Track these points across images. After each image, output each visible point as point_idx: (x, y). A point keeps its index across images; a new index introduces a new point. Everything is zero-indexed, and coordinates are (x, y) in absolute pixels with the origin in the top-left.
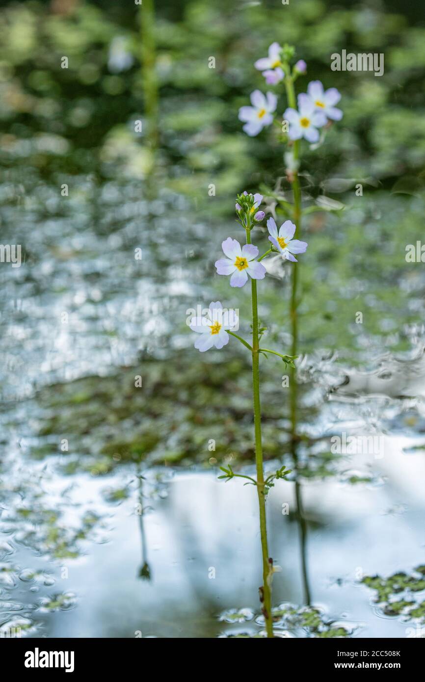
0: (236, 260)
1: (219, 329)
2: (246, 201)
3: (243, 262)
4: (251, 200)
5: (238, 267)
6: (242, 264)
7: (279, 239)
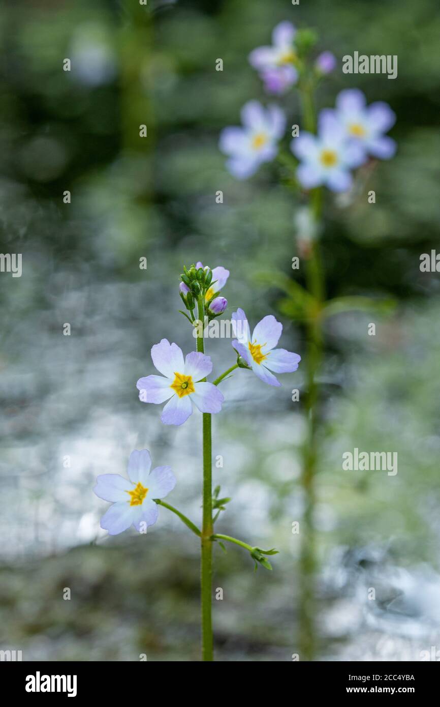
0: (174, 378)
1: (144, 497)
2: (197, 278)
3: (187, 383)
4: (206, 277)
5: (178, 391)
6: (185, 386)
7: (251, 347)
